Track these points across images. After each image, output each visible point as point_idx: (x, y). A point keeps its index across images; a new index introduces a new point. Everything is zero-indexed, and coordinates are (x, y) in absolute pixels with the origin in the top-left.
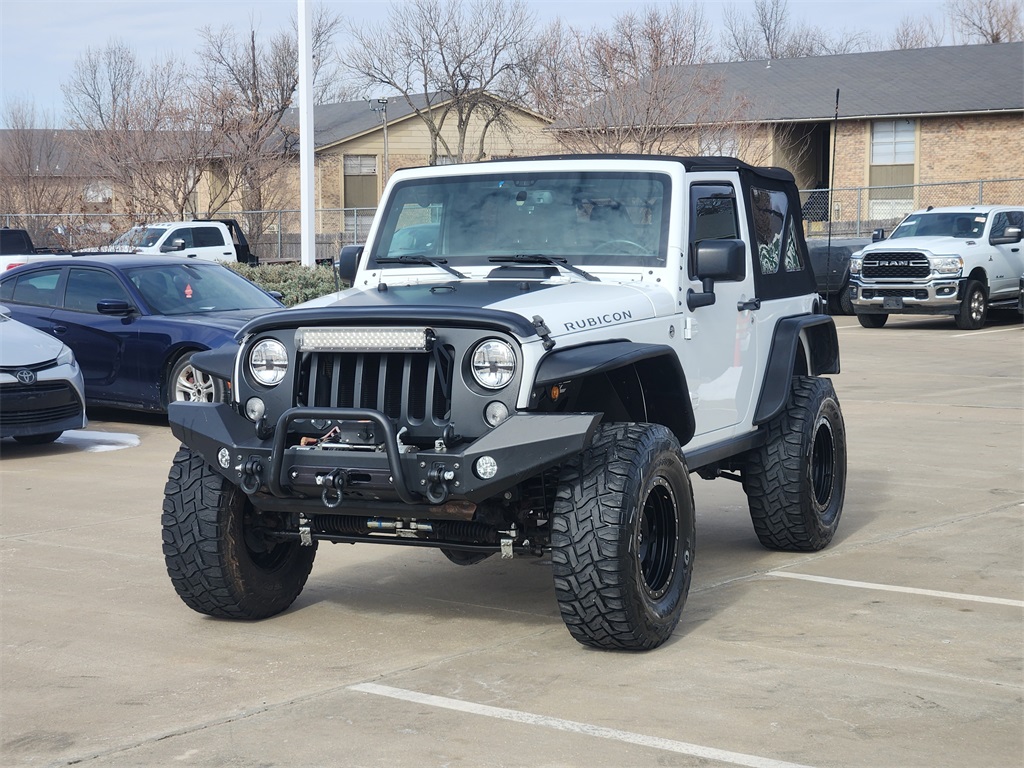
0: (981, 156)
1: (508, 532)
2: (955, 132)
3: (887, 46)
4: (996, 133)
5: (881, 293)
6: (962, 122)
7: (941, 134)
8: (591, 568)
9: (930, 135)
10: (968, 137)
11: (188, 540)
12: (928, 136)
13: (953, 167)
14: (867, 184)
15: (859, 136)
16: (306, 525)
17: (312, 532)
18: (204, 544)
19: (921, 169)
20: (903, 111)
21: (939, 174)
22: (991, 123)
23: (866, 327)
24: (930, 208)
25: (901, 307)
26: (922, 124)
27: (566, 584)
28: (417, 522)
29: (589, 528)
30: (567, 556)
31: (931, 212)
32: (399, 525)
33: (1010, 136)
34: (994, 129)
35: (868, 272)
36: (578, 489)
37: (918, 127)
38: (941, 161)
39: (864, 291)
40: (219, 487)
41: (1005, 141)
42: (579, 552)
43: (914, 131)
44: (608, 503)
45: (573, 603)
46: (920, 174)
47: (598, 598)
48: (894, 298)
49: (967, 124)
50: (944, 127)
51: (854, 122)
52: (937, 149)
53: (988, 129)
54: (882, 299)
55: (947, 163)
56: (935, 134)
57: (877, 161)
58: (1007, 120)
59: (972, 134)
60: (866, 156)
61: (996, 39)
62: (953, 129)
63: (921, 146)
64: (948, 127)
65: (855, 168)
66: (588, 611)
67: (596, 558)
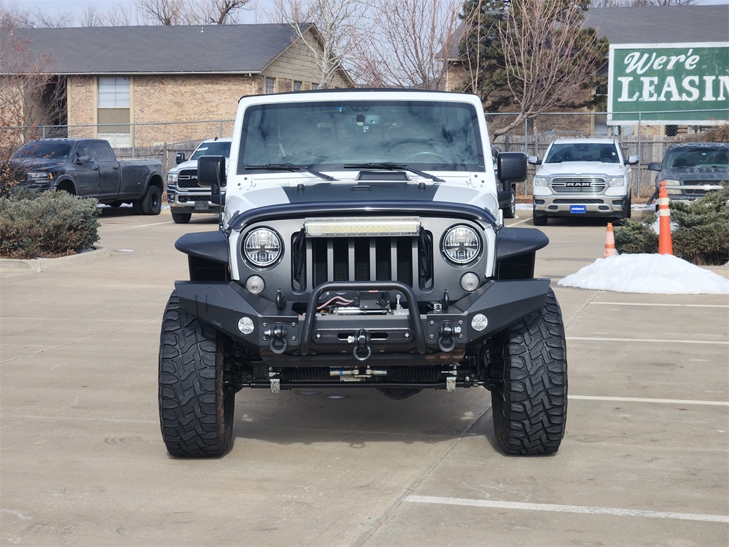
0: (177, 104)
1: (451, 372)
2: (158, 86)
3: (78, 25)
4: (187, 88)
5: (192, 198)
6: (163, 79)
7: (148, 88)
8: (543, 393)
9: (141, 89)
10: (167, 90)
11: (189, 395)
12: (140, 89)
13: (157, 111)
14: (95, 123)
15: (88, 87)
16: (274, 377)
17: (281, 382)
18: (204, 397)
19: (135, 112)
20: (121, 70)
21: (148, 116)
22: (183, 81)
23: (177, 223)
24: (216, 139)
25: (207, 208)
26: (134, 80)
27: (521, 407)
28: (372, 368)
29: (541, 364)
30: (524, 385)
31: (217, 141)
32: (356, 372)
33: (196, 90)
34: (185, 85)
35: (182, 184)
36: (526, 335)
37: (132, 82)
38: (148, 106)
39: (180, 197)
40: (214, 350)
41: (194, 93)
42: (534, 382)
43: (129, 85)
44: (553, 345)
45: (524, 421)
46: (134, 115)
47: (545, 416)
48: (202, 202)
49: (166, 81)
50: (150, 83)
51: (84, 77)
52: (145, 98)
53: (181, 85)
54: (194, 202)
55: (153, 108)
56: (144, 88)
57: (102, 106)
58: (194, 79)
59: (170, 87)
60: (95, 101)
61: (168, 22)
62: (157, 84)
63: (134, 95)
64: (153, 83)
65: (87, 110)
66: (535, 426)
67: (547, 386)
